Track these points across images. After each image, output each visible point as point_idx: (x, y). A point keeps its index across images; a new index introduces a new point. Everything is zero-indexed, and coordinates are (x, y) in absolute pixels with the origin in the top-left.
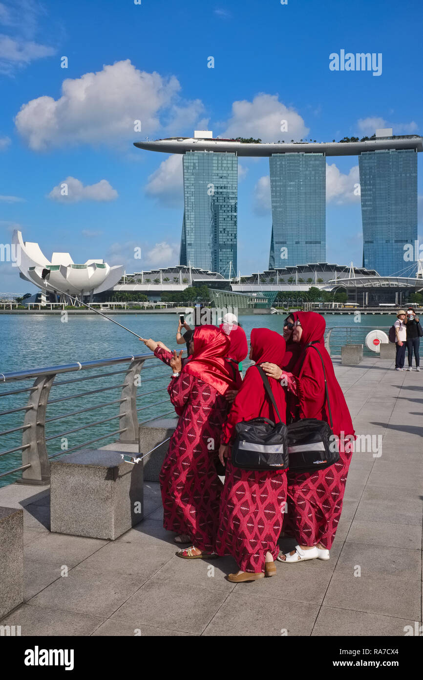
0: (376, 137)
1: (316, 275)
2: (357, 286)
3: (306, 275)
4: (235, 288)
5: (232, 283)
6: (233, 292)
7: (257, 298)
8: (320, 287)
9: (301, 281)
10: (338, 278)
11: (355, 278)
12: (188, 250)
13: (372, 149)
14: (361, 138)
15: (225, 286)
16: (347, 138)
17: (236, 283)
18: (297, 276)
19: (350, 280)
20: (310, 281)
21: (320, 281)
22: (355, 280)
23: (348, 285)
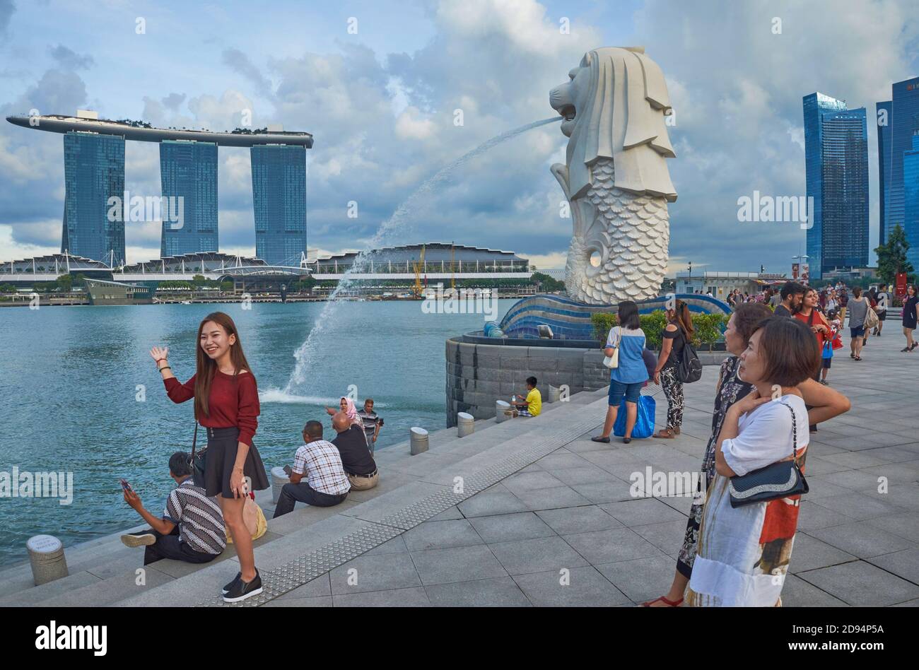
0: (268, 130)
1: (203, 264)
2: (243, 274)
3: (193, 265)
4: (116, 277)
5: (114, 272)
6: (115, 283)
7: (136, 288)
8: (206, 276)
9: (187, 270)
10: (225, 267)
11: (241, 267)
12: (70, 236)
13: (264, 142)
14: (253, 131)
15: (107, 275)
16: (240, 129)
17: (119, 272)
18: (183, 265)
19: (236, 269)
20: (197, 270)
21: (207, 271)
22: (241, 269)
23: (235, 274)
